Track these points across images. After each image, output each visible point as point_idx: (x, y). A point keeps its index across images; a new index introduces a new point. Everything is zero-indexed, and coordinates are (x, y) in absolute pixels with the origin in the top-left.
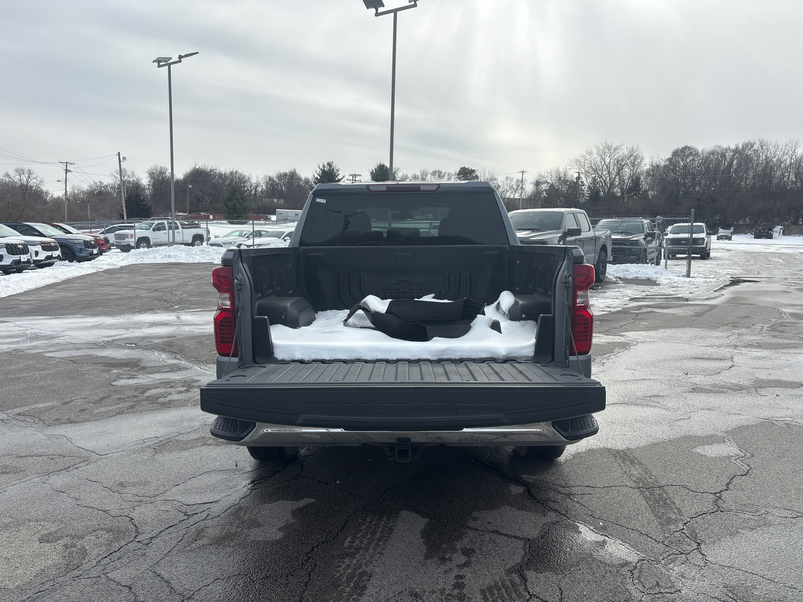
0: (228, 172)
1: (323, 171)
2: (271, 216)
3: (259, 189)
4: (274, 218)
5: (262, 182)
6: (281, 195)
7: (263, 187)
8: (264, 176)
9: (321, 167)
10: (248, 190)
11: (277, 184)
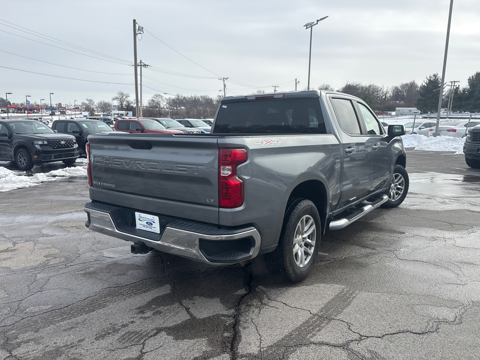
0: (367, 85)
1: (430, 81)
2: (392, 112)
3: (388, 95)
4: (394, 113)
5: (390, 91)
6: (402, 98)
7: (390, 94)
8: (392, 87)
9: (428, 78)
10: (380, 96)
11: (400, 91)
